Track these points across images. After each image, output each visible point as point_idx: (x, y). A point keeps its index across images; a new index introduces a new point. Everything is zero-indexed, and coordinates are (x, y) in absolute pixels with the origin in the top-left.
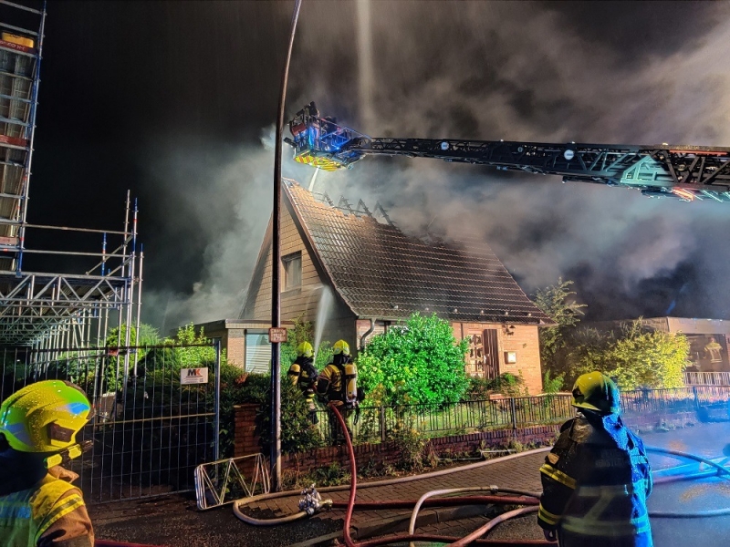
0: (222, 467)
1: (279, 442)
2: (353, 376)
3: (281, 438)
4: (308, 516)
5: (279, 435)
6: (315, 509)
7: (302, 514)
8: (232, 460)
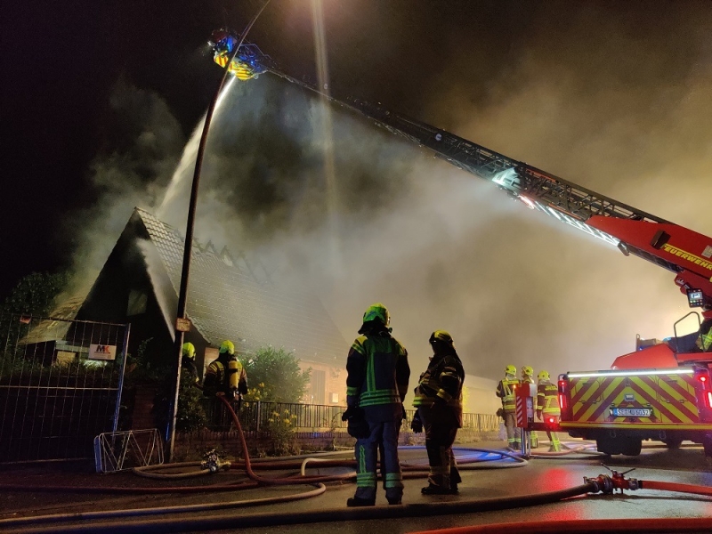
0: (119, 439)
1: (175, 419)
2: (236, 370)
3: (177, 416)
4: (211, 473)
5: (175, 413)
6: (217, 467)
7: (207, 470)
8: (131, 432)
